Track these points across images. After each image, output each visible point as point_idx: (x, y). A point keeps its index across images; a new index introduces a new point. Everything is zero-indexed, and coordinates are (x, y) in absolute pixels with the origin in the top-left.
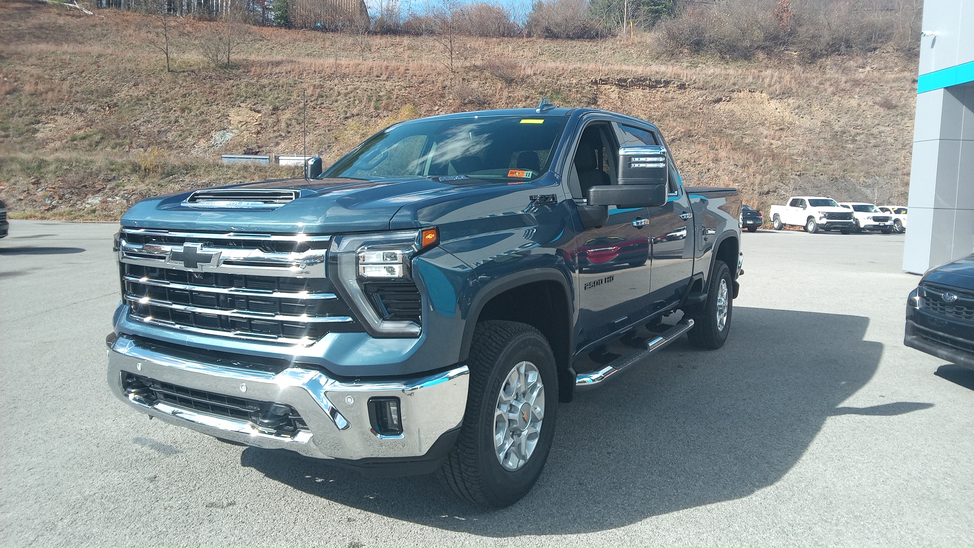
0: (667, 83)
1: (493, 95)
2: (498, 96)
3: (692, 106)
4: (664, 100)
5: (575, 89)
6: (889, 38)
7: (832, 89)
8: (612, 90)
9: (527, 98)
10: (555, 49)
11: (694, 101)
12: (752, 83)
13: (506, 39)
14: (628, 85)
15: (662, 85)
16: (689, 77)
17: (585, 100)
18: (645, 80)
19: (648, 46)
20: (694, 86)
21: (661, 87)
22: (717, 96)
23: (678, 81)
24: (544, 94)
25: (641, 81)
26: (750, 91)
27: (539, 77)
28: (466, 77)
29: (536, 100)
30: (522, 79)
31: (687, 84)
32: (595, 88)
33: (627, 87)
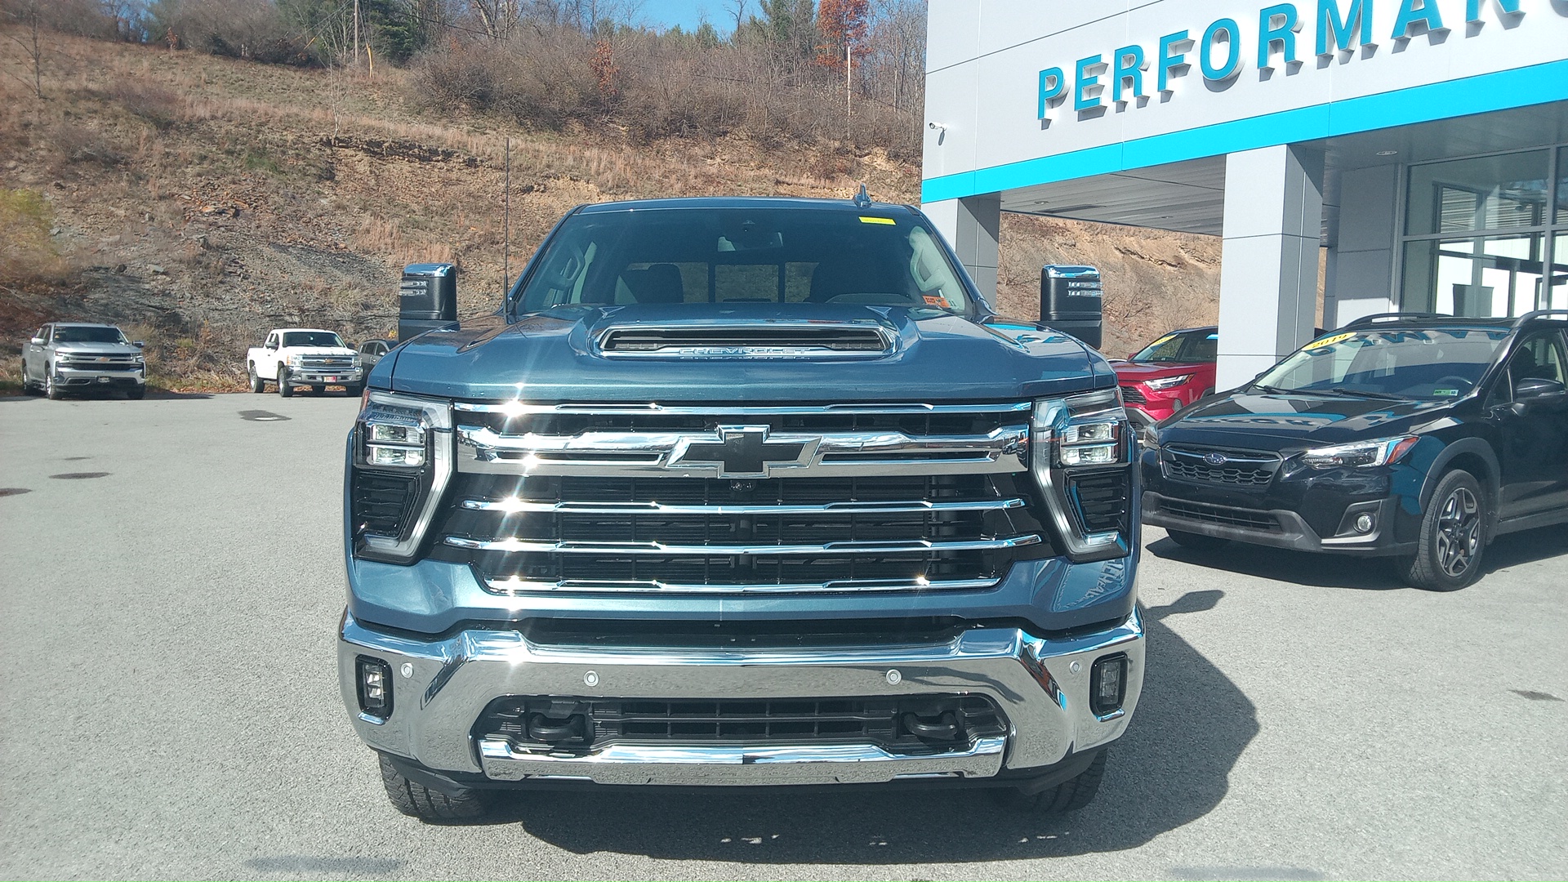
0: (447, 156)
1: (134, 148)
2: (143, 150)
3: (490, 195)
4: (447, 183)
5: (293, 152)
6: (741, 118)
7: (680, 184)
8: (358, 158)
9: (203, 158)
10: (234, 76)
11: (491, 187)
12: (573, 167)
13: (134, 47)
14: (384, 152)
15: (440, 158)
16: (480, 149)
17: (313, 171)
18: (411, 147)
19: (402, 92)
20: (489, 163)
21: (438, 161)
22: (526, 183)
23: (465, 154)
24: (236, 155)
25: (406, 147)
26: (571, 179)
27: (222, 123)
28: (73, 110)
29: (220, 164)
30: (190, 124)
31: (479, 159)
32: (329, 151)
33: (384, 156)
